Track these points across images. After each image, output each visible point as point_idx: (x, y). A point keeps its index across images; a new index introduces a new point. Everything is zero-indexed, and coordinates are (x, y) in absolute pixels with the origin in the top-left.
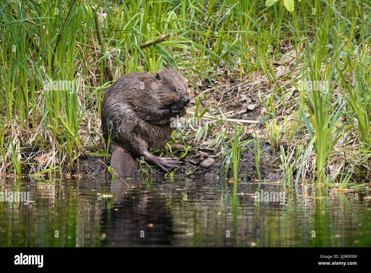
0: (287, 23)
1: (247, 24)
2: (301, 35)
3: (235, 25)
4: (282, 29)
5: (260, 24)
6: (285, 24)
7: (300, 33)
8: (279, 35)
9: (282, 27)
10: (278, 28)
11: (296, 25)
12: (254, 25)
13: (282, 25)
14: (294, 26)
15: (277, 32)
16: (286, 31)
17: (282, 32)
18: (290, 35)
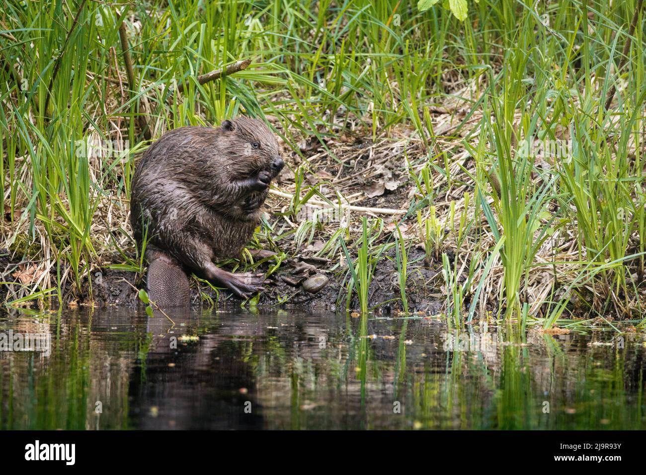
0: (455, 41)
1: (386, 42)
2: (479, 61)
3: (364, 44)
4: (446, 50)
5: (408, 41)
6: (452, 42)
7: (477, 57)
8: (440, 61)
9: (446, 47)
10: (439, 49)
11: (471, 44)
12: (397, 44)
13: (447, 44)
14: (466, 44)
15: (437, 56)
16: (453, 55)
17: (446, 55)
18: (460, 60)
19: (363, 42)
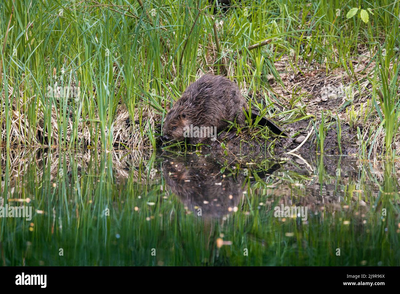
0: (363, 31)
1: (332, 31)
2: (374, 40)
3: (323, 32)
4: (359, 35)
5: (342, 31)
6: (362, 31)
7: (373, 38)
8: (357, 41)
9: (359, 34)
10: (356, 35)
11: (370, 32)
12: (337, 32)
13: (360, 32)
14: (368, 33)
15: (355, 38)
16: (363, 37)
17: (359, 37)
18: (365, 40)
19: (322, 31)
